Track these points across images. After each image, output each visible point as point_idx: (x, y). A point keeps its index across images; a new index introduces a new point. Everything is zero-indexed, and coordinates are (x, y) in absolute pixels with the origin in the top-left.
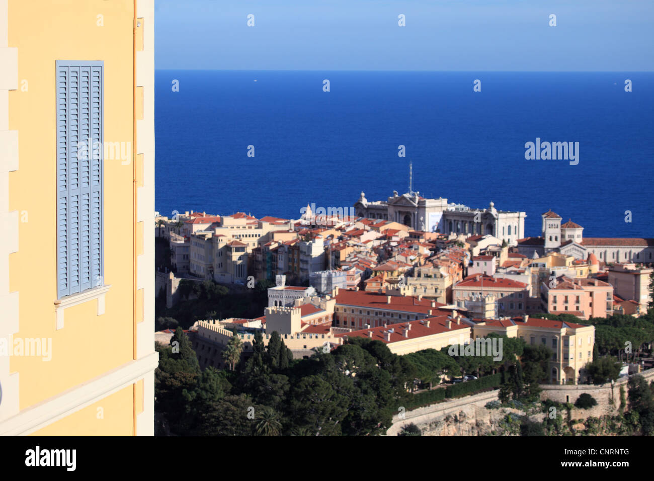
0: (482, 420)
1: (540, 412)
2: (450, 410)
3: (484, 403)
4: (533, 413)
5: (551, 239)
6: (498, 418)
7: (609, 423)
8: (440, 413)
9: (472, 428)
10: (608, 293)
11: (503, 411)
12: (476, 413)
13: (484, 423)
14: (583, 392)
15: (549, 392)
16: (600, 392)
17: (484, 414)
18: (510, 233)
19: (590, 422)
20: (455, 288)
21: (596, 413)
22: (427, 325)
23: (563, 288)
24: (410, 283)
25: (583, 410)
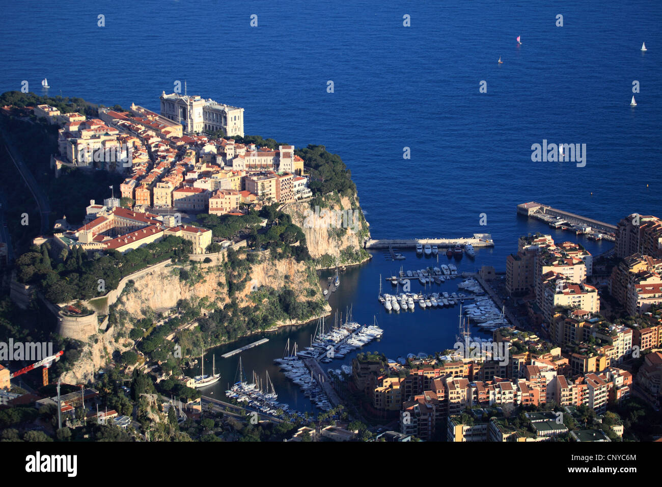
0: (163, 272)
1: (189, 266)
2: (149, 271)
3: (164, 265)
4: (186, 266)
6: (170, 270)
7: (217, 268)
8: (145, 273)
9: (159, 275)
10: (237, 198)
11: (173, 267)
12: (160, 269)
14: (206, 257)
16: (214, 256)
17: (164, 269)
18: (235, 120)
19: (209, 268)
20: (174, 193)
21: (212, 264)
22: (145, 232)
23: (215, 198)
24: (155, 190)
25: (206, 264)
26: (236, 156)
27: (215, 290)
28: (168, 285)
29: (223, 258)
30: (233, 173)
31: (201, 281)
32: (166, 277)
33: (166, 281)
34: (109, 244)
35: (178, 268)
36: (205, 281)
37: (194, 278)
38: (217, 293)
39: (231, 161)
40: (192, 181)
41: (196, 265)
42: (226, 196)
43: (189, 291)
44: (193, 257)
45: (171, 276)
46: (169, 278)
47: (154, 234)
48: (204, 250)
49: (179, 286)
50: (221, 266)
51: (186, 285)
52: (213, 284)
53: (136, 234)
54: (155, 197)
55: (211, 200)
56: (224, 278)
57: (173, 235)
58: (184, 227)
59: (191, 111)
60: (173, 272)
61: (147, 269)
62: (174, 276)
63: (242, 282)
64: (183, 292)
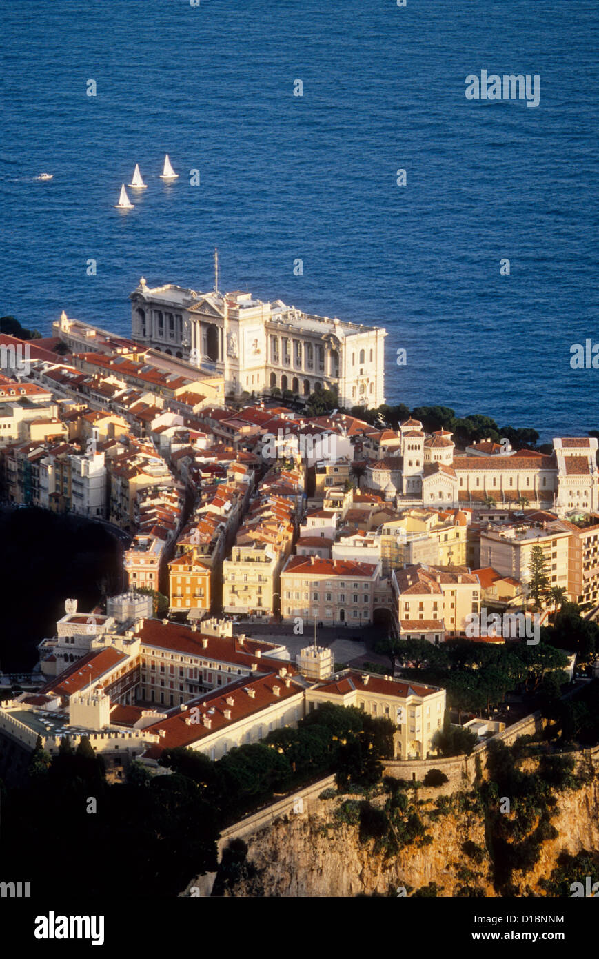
0: (316, 814)
1: (382, 794)
2: (280, 811)
3: (318, 793)
4: (375, 795)
5: (410, 464)
6: (334, 809)
7: (463, 801)
8: (269, 817)
9: (305, 825)
10: (474, 592)
11: (340, 800)
12: (308, 807)
13: (317, 817)
14: (432, 767)
15: (392, 768)
16: (451, 767)
17: (318, 806)
18: (362, 361)
19: (442, 801)
20: (283, 575)
21: (448, 790)
22: (252, 694)
23: (417, 591)
24: (228, 567)
25: (431, 790)
26: (431, 469)
27: (456, 866)
28: (328, 855)
29: (478, 770)
30: (441, 518)
31: (417, 839)
32: (322, 828)
33: (322, 842)
34: (163, 733)
35: (354, 802)
36: (428, 840)
37: (396, 830)
38: (460, 876)
39: (417, 482)
40: (324, 543)
41: (402, 792)
42: (444, 587)
43: (385, 868)
44: (393, 770)
45: (337, 826)
46: (331, 833)
47: (277, 700)
48: (426, 749)
49: (355, 856)
50: (473, 795)
51: (376, 851)
52: (450, 849)
53: (231, 702)
54: (226, 589)
55: (403, 599)
56: (482, 830)
57: (334, 702)
58: (362, 681)
59: (234, 336)
60: (343, 814)
61: (274, 807)
62: (344, 825)
63: (530, 839)
64: (367, 873)
